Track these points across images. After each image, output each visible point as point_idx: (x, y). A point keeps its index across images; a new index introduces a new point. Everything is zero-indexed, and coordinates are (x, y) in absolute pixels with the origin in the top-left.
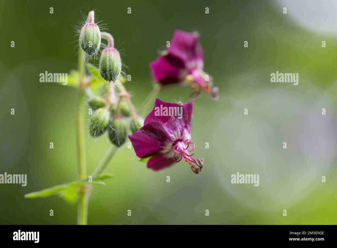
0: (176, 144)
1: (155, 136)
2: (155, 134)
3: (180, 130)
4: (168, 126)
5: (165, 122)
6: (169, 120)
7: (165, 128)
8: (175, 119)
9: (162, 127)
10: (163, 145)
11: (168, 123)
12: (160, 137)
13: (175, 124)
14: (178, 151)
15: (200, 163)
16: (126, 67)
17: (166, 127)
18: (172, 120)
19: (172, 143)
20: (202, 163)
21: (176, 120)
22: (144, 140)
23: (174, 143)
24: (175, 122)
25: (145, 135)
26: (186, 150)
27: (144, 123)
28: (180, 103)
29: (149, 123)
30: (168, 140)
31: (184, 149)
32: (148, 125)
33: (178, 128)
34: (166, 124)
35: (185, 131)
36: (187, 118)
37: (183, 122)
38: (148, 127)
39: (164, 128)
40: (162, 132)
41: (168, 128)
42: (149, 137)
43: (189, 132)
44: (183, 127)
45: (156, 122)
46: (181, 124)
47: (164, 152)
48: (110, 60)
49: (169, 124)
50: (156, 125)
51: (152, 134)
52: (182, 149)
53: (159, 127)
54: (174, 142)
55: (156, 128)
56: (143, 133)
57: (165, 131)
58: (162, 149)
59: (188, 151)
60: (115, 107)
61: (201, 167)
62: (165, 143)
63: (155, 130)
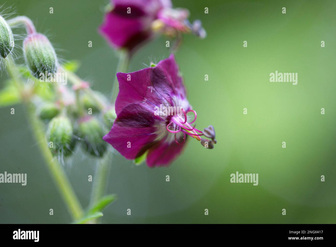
0: (171, 121)
1: (137, 123)
2: (137, 120)
3: (167, 100)
4: (149, 103)
5: (144, 99)
6: (147, 94)
7: (146, 107)
8: (154, 89)
9: (141, 107)
10: (153, 130)
11: (147, 98)
12: (144, 122)
13: (158, 96)
14: (176, 129)
15: (209, 133)
16: (62, 50)
17: (147, 105)
18: (151, 92)
19: (165, 122)
20: (212, 132)
21: (157, 89)
22: (125, 135)
23: (166, 121)
24: (156, 92)
25: (124, 127)
26: (187, 123)
27: (116, 113)
28: (152, 65)
29: (123, 109)
30: (156, 121)
31: (183, 123)
32: (123, 112)
33: (163, 98)
34: (145, 101)
35: (175, 98)
36: (171, 81)
37: (168, 88)
38: (124, 115)
39: (144, 108)
40: (145, 114)
41: (150, 105)
42: (130, 128)
43: (182, 98)
44: (170, 95)
45: (131, 104)
46: (165, 92)
47: (159, 138)
48: (35, 53)
49: (149, 99)
50: (133, 108)
51: (133, 122)
52: (181, 124)
53: (138, 109)
54: (166, 119)
55: (135, 111)
56: (120, 125)
57: (147, 110)
58: (155, 136)
59: (189, 124)
60: (75, 108)
61: (213, 138)
62: (155, 126)
63: (134, 116)
